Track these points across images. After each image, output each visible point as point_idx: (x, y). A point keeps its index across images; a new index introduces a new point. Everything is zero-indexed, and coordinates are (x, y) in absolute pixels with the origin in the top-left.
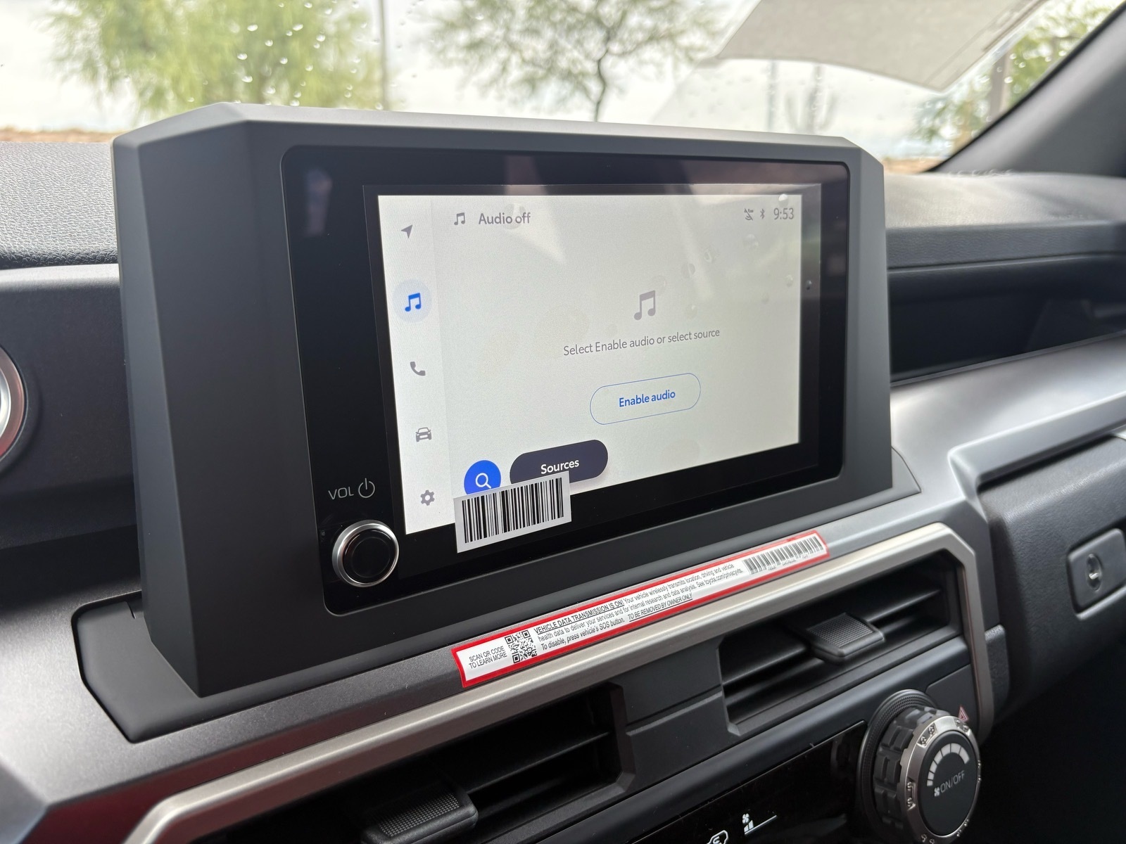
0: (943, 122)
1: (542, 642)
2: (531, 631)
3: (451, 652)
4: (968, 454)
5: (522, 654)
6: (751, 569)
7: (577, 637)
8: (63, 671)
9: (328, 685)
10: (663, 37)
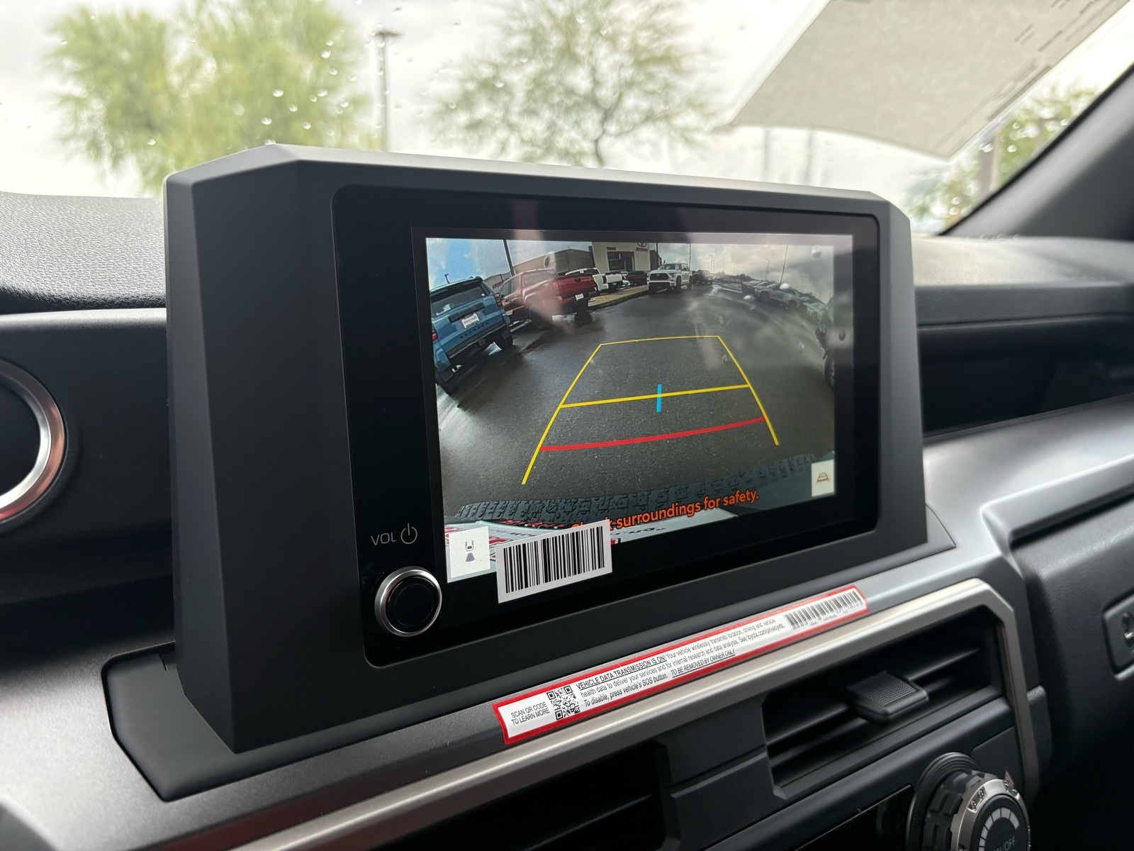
0: (933, 200)
1: (585, 698)
2: (573, 686)
3: (491, 707)
4: (1000, 510)
5: (565, 711)
6: (793, 624)
7: (619, 693)
8: (92, 725)
9: (367, 741)
10: (661, 119)
